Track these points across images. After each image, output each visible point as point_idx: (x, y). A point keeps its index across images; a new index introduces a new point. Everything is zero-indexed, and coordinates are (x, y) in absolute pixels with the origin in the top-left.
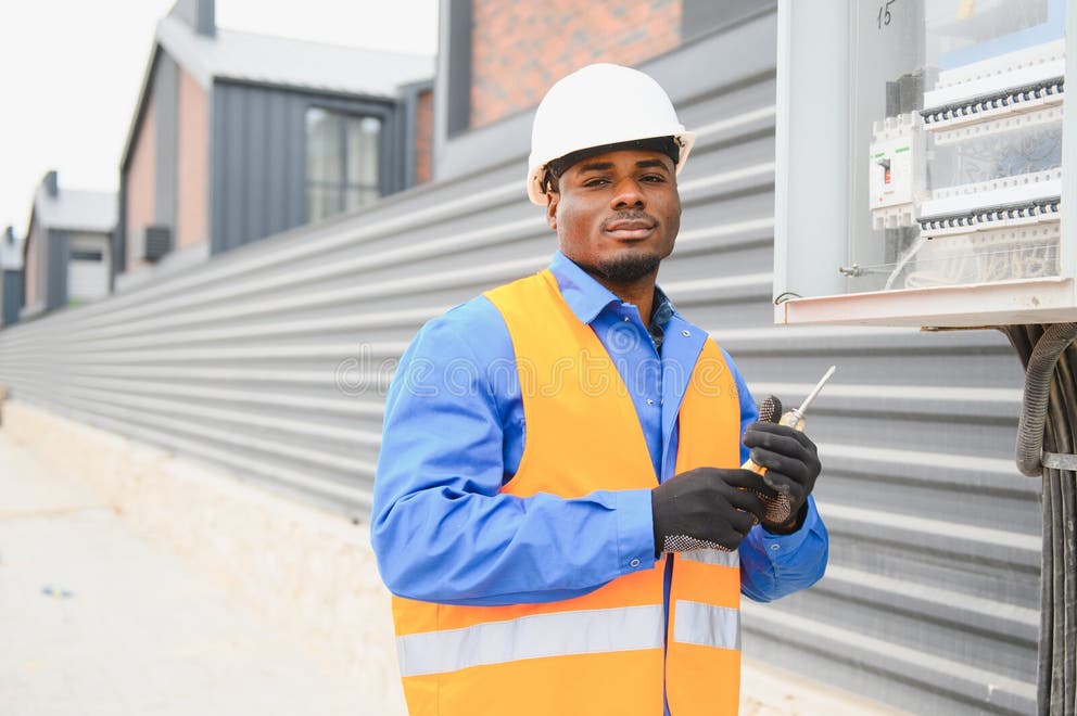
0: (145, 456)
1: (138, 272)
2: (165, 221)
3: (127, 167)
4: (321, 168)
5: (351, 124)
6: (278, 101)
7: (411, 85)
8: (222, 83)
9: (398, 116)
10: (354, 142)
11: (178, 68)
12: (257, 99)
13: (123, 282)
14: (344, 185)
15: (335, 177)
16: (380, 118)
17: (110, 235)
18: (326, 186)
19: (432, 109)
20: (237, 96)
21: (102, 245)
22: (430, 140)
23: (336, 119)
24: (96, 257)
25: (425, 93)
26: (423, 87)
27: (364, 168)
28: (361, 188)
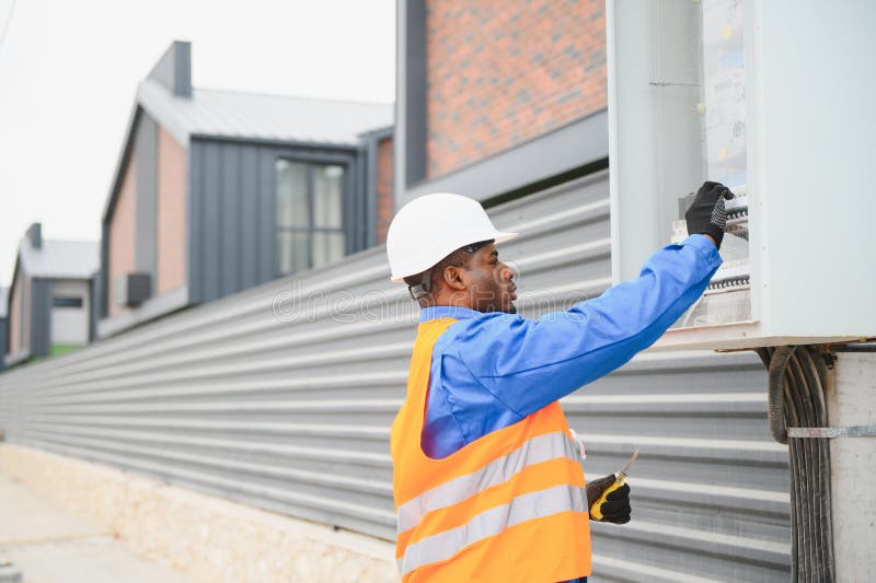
0: (142, 485)
1: (120, 317)
2: (145, 268)
3: (108, 220)
4: (290, 214)
5: (317, 171)
6: (249, 155)
7: (372, 133)
8: (198, 140)
9: (360, 161)
10: (319, 186)
11: (157, 126)
12: (231, 153)
13: (105, 328)
14: (311, 229)
15: (302, 222)
16: (344, 165)
17: (90, 282)
18: (294, 230)
19: (392, 155)
20: (212, 152)
21: (82, 292)
22: (392, 184)
23: (302, 168)
24: (76, 303)
25: (385, 140)
26: (382, 135)
27: (329, 211)
28: (327, 231)
